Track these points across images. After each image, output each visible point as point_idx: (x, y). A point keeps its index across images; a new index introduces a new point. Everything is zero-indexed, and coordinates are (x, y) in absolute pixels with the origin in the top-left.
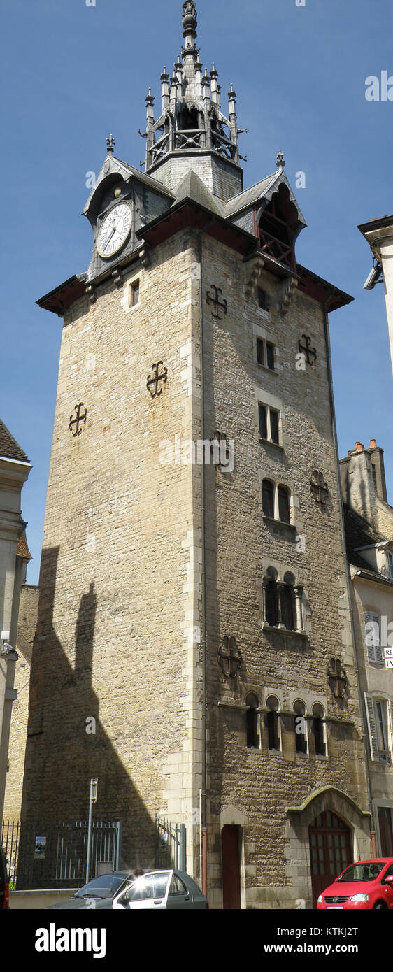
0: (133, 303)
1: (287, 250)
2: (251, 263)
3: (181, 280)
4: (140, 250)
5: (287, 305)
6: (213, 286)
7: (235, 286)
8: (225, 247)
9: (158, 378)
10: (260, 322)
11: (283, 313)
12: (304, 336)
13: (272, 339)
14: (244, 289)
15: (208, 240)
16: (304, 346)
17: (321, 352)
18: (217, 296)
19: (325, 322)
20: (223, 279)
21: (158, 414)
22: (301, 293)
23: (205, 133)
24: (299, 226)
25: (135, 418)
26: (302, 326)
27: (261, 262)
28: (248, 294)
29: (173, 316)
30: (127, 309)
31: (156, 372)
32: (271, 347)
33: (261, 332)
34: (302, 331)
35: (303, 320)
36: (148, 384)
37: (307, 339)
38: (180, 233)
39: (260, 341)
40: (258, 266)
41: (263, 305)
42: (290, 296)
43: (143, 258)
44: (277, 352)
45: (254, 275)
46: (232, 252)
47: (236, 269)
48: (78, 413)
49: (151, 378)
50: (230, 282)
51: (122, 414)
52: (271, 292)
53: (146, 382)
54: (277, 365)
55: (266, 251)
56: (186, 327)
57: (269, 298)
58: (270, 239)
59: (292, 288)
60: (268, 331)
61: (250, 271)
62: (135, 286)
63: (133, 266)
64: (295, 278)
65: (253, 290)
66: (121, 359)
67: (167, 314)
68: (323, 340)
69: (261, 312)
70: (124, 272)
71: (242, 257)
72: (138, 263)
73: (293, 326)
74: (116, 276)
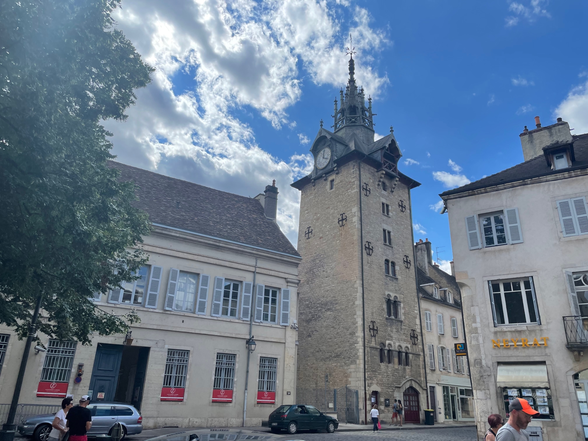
0: (331, 188)
1: (394, 166)
2: (380, 173)
3: (352, 181)
4: (335, 167)
5: (394, 188)
6: (365, 183)
7: (373, 182)
8: (369, 167)
9: (343, 220)
10: (383, 196)
11: (392, 192)
12: (401, 200)
13: (388, 203)
14: (377, 183)
15: (362, 165)
16: (401, 204)
17: (407, 206)
18: (367, 187)
19: (409, 194)
20: (368, 180)
21: (343, 234)
22: (399, 183)
23: (359, 116)
24: (399, 156)
25: (333, 235)
26: (400, 196)
27: (384, 172)
28: (379, 185)
29: (349, 196)
30: (328, 190)
31: (342, 217)
32: (387, 206)
33: (384, 200)
34: (400, 199)
35: (400, 194)
36: (338, 222)
37: (402, 201)
38: (352, 162)
39: (383, 204)
40: (383, 174)
41: (385, 189)
42: (395, 185)
43: (336, 171)
44: (390, 208)
45: (381, 177)
46: (372, 168)
47: (374, 175)
48: (308, 231)
49: (340, 220)
50: (371, 181)
51: (327, 233)
52: (387, 183)
53: (338, 221)
54: (390, 214)
55: (386, 167)
56: (355, 200)
57: (387, 185)
58: (387, 162)
59: (396, 181)
60: (386, 199)
61: (379, 176)
62: (332, 181)
63: (331, 173)
64: (398, 178)
65: (380, 183)
66: (326, 211)
67: (346, 194)
68: (408, 201)
69: (384, 192)
70: (327, 175)
71: (376, 170)
72: (333, 172)
73: (396, 197)
74: (324, 177)
